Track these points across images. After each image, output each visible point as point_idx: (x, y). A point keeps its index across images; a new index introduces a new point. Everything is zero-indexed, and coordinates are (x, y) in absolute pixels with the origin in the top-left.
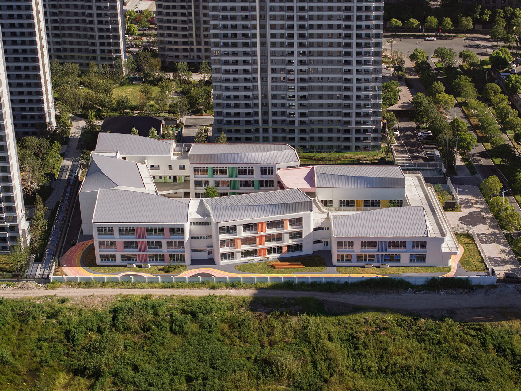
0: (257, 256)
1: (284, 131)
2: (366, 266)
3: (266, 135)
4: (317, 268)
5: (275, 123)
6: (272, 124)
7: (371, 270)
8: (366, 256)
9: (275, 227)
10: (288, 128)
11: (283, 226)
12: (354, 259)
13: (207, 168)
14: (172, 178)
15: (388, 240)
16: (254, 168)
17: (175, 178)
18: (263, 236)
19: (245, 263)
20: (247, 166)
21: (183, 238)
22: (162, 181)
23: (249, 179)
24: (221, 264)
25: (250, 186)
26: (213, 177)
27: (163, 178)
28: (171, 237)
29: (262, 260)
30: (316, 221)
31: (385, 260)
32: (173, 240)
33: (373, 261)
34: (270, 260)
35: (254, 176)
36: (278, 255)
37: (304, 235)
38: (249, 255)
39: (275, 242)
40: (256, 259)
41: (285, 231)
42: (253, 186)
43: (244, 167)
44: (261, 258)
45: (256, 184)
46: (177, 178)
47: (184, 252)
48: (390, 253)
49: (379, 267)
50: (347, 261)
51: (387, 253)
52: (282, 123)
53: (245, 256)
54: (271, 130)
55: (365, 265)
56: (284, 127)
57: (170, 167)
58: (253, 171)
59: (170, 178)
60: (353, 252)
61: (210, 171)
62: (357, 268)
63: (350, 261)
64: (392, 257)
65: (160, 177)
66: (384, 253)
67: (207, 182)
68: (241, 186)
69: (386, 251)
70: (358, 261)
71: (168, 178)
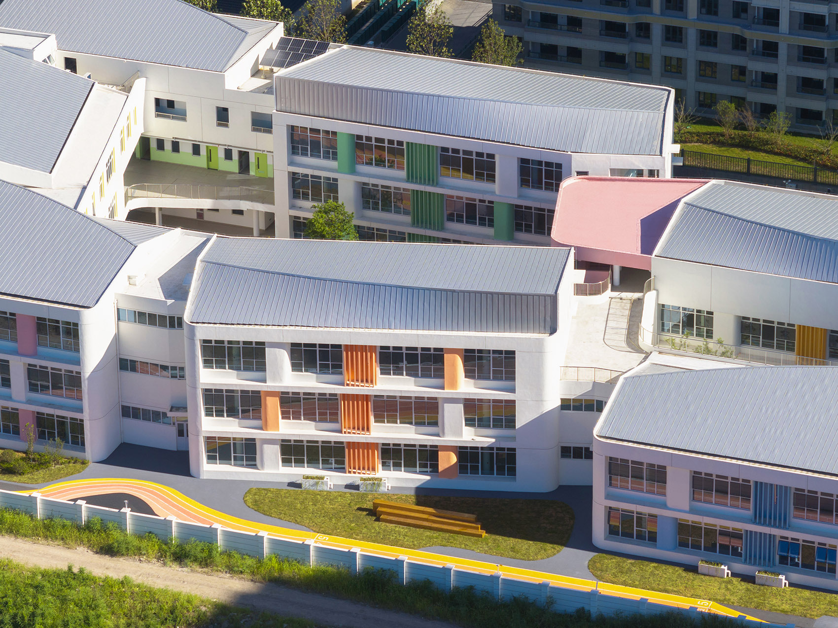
0: (342, 470)
1: (739, 43)
2: (702, 565)
3: (674, 52)
4: (524, 545)
5: (709, 12)
6: (700, 12)
7: (714, 586)
8: (710, 532)
9: (412, 373)
10: (756, 36)
11: (439, 373)
12: (666, 533)
13: (334, 133)
14: (235, 156)
15: (794, 485)
16: (497, 159)
17: (244, 156)
18: (366, 398)
19: (291, 484)
20: (474, 146)
21: (78, 362)
22: (201, 161)
23: (478, 196)
24: (204, 476)
25: (482, 222)
26: (353, 172)
27: (203, 151)
28: (41, 349)
29: (357, 487)
30: (572, 375)
31: (783, 560)
32: (50, 364)
33: (736, 553)
34: (383, 489)
35: (496, 187)
36: (417, 478)
37: (521, 420)
38: (313, 461)
39: (413, 427)
40: (333, 479)
41: (447, 392)
42: (491, 224)
43: (462, 148)
44: (354, 477)
45: (502, 217)
46: (252, 160)
47: (81, 410)
48: (801, 536)
49: (749, 579)
50: (640, 537)
51: (790, 534)
52: (736, 15)
53: (299, 462)
54: (692, 37)
55: (700, 564)
56: (737, 30)
57: (223, 116)
58: (491, 167)
59: (228, 154)
60: (664, 506)
61: (343, 148)
62: (671, 569)
63: (652, 538)
64: (808, 548)
65: (196, 149)
66: (777, 532)
67: (333, 187)
68: (450, 218)
69: (784, 524)
70: (683, 544)
71: (221, 154)
